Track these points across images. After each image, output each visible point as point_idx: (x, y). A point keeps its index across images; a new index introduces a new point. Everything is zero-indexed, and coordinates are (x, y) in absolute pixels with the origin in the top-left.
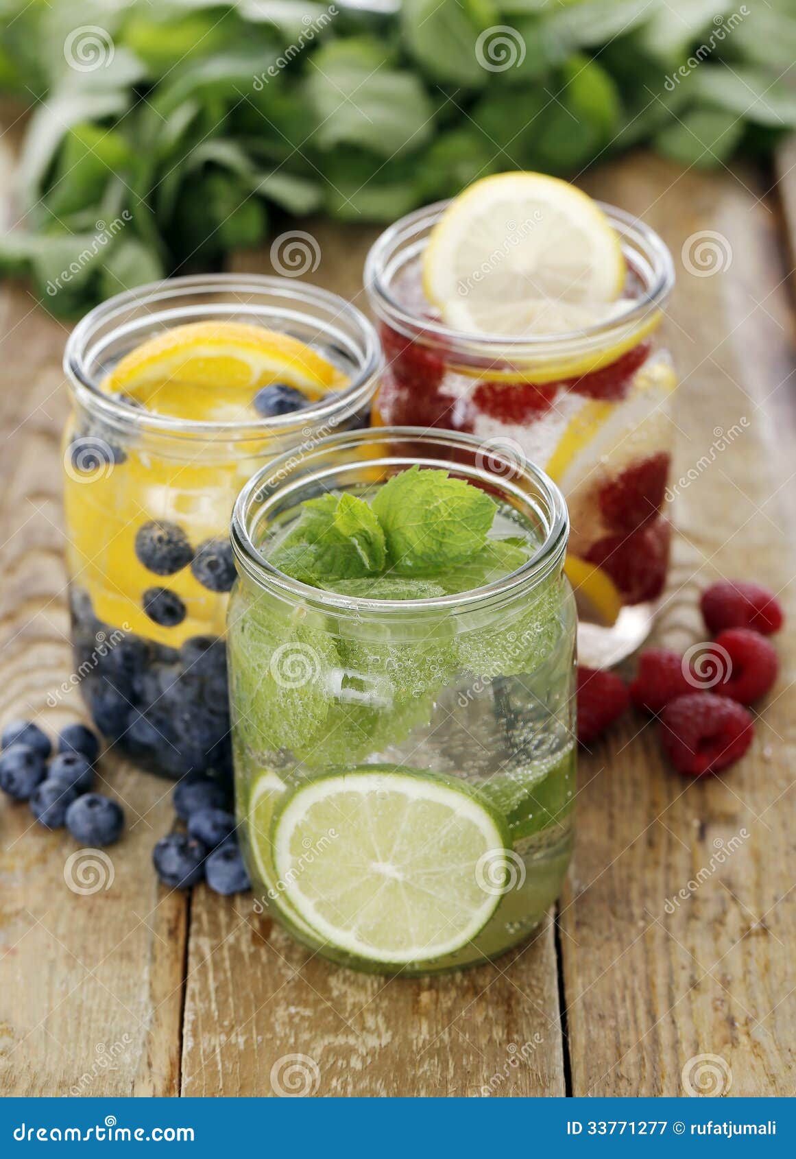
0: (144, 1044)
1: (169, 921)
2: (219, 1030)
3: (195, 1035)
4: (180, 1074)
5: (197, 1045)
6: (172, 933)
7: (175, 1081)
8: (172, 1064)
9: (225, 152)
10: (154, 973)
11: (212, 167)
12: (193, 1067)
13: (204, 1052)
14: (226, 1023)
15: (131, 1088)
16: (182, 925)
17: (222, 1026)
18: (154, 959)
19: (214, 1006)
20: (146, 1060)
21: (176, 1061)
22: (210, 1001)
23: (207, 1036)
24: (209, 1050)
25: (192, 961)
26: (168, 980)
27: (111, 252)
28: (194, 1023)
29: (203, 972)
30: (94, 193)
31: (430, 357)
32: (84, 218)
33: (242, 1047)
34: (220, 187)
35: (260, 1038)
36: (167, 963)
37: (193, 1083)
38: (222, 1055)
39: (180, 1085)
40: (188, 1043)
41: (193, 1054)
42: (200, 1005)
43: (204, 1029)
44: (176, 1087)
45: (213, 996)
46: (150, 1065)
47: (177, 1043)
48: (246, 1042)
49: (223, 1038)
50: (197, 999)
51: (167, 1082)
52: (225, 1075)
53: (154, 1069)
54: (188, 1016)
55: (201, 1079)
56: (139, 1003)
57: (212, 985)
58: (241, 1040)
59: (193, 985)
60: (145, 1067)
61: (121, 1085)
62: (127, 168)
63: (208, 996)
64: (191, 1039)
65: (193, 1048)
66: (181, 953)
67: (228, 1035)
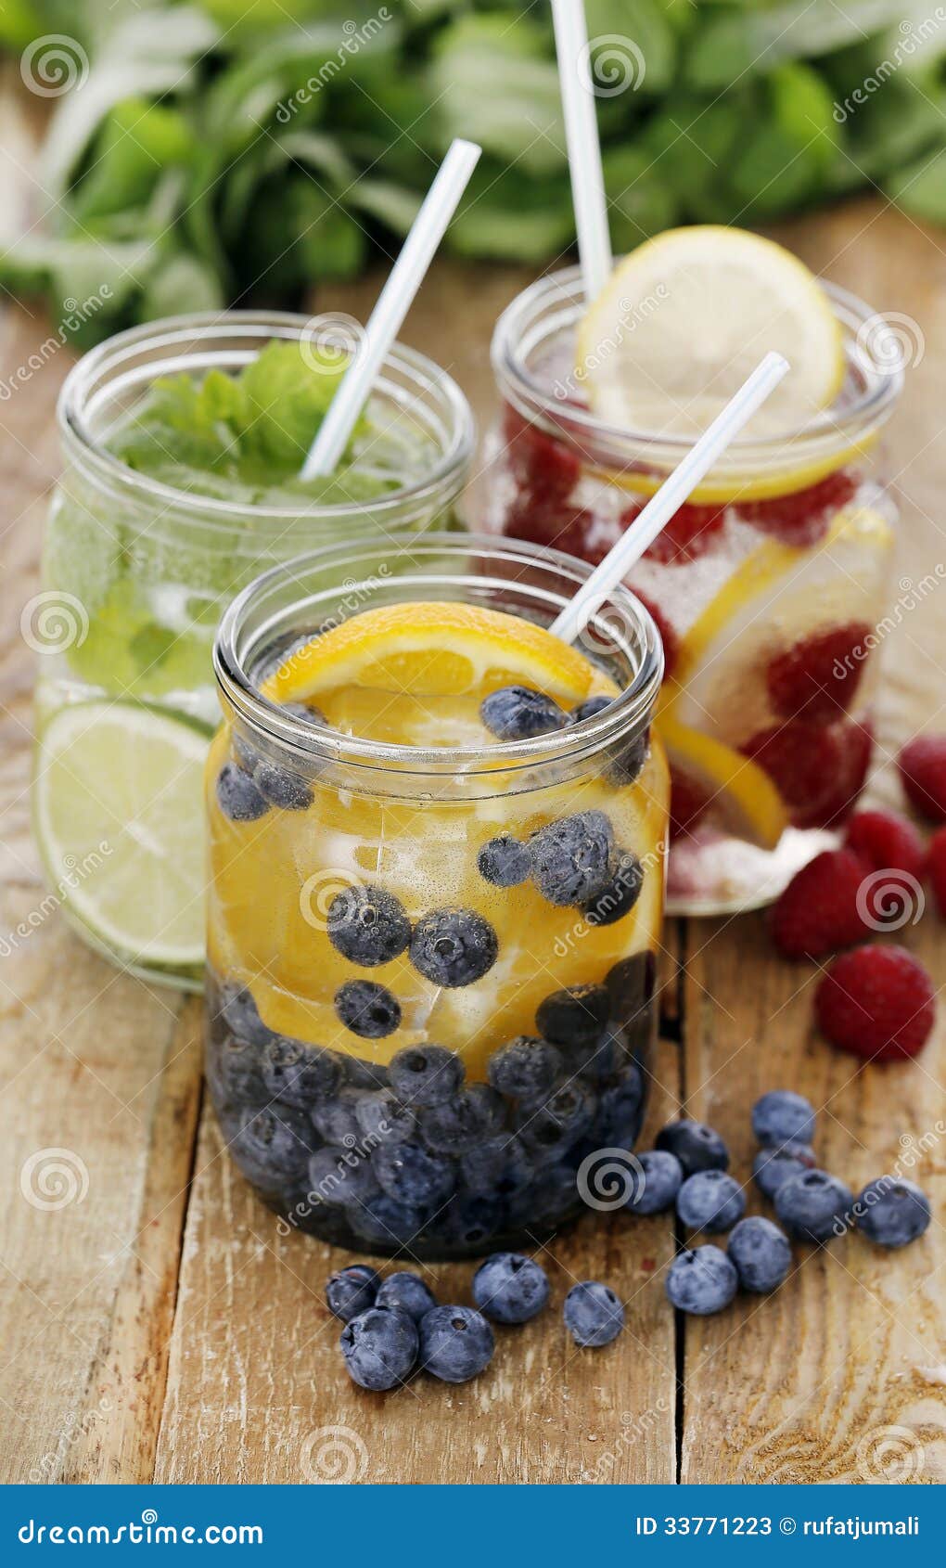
0: (134, 1246)
1: (176, 1100)
2: (232, 1236)
3: (200, 1238)
4: (178, 1286)
5: (202, 1251)
6: (179, 1116)
7: (171, 1295)
8: (168, 1273)
9: (319, 150)
10: (152, 1162)
11: (299, 169)
12: (194, 1277)
13: (212, 1259)
14: (242, 1228)
15: (113, 1296)
16: (193, 1107)
17: (236, 1231)
18: (153, 1145)
19: (227, 1207)
20: (134, 1264)
21: (173, 1269)
22: (223, 1201)
23: (216, 1241)
24: (217, 1259)
25: (203, 1152)
26: (169, 1172)
27: (157, 269)
28: (201, 1226)
29: (217, 1166)
30: (141, 191)
31: (562, 451)
32: (125, 222)
33: (260, 1258)
34: (306, 195)
35: (284, 1249)
36: (169, 1152)
37: (193, 1297)
38: (234, 1265)
39: (176, 1300)
40: (191, 1248)
41: (196, 1262)
42: (210, 1205)
43: (212, 1234)
44: (172, 1302)
45: (227, 1195)
46: (139, 1271)
47: (176, 1248)
48: (266, 1253)
49: (237, 1245)
50: (206, 1196)
51: (159, 1295)
52: (235, 1290)
53: (145, 1277)
54: (193, 1216)
55: (204, 1293)
56: (132, 1196)
57: (227, 1180)
58: (260, 1250)
59: (202, 1179)
60: (132, 1273)
61: (100, 1292)
62: (187, 163)
63: (220, 1195)
64: (196, 1244)
65: (197, 1255)
66: (188, 1142)
67: (244, 1242)
